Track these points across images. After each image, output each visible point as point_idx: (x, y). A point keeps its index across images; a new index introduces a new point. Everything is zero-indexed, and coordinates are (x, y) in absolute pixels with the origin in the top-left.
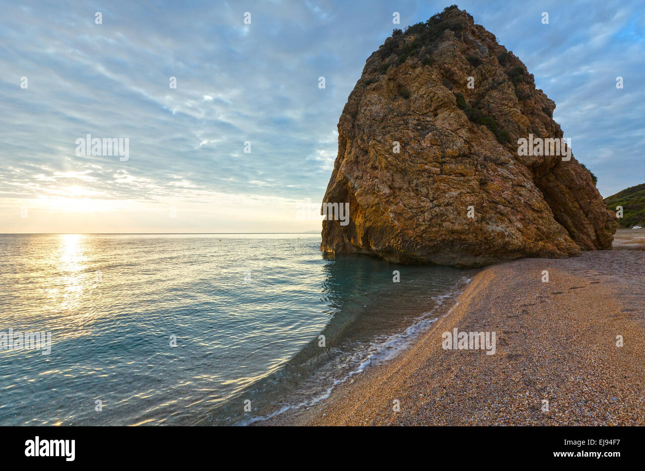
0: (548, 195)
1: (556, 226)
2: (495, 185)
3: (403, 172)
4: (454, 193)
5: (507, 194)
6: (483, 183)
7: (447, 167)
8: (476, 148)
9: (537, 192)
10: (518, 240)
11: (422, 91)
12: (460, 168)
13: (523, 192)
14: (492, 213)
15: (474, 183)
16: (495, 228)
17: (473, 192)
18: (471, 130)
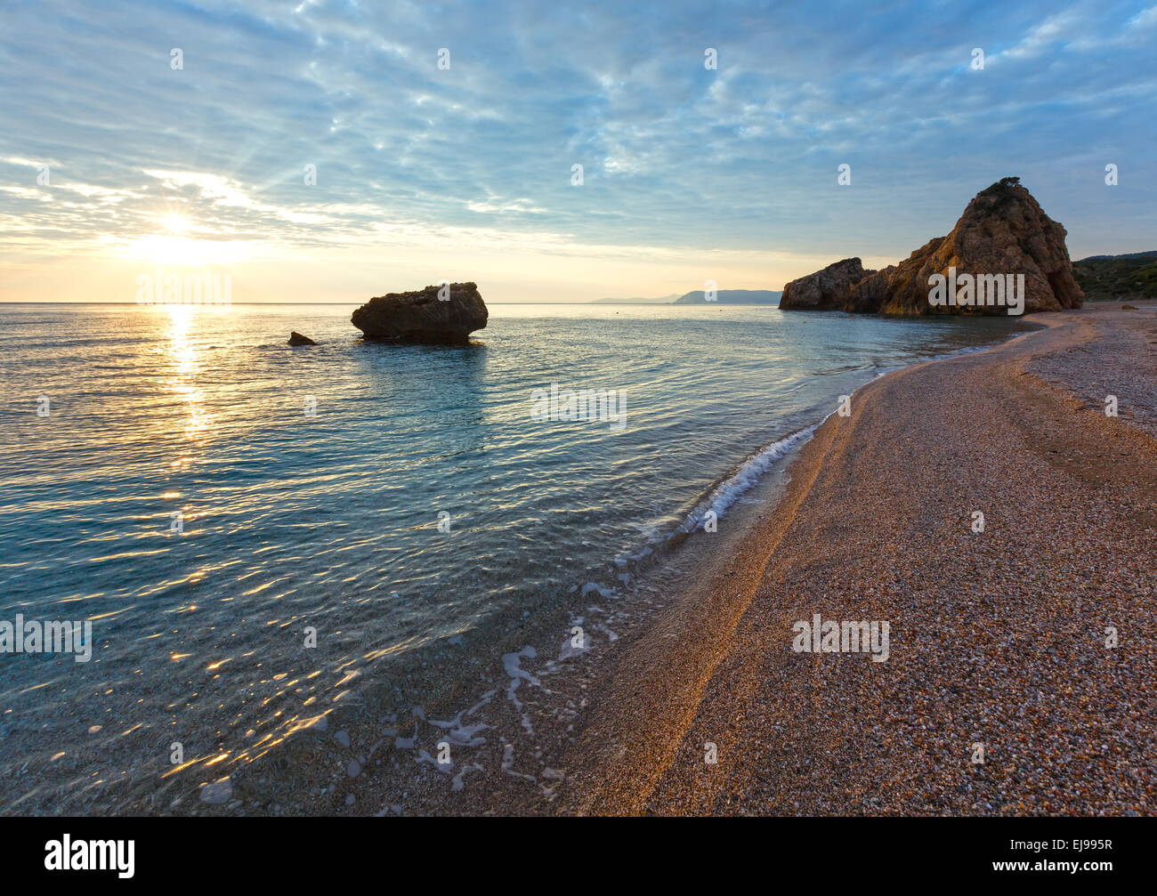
0: (1054, 286)
1: (1055, 300)
9: (1049, 285)
11: (1000, 235)
13: (1043, 286)
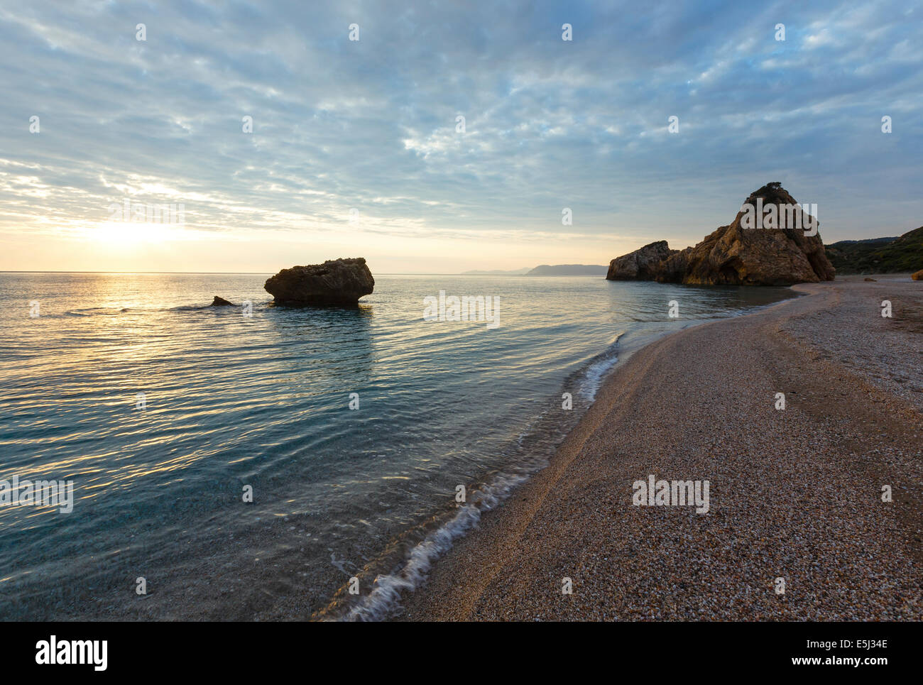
0: (812, 263)
1: (814, 274)
2: (795, 261)
3: (765, 256)
4: (783, 264)
5: (799, 264)
6: (791, 260)
7: (780, 255)
8: (789, 247)
9: (808, 263)
10: (802, 278)
12: (784, 255)
13: (804, 263)
14: (794, 270)
15: (789, 261)
16: (795, 274)
17: (789, 263)
18: (787, 241)
